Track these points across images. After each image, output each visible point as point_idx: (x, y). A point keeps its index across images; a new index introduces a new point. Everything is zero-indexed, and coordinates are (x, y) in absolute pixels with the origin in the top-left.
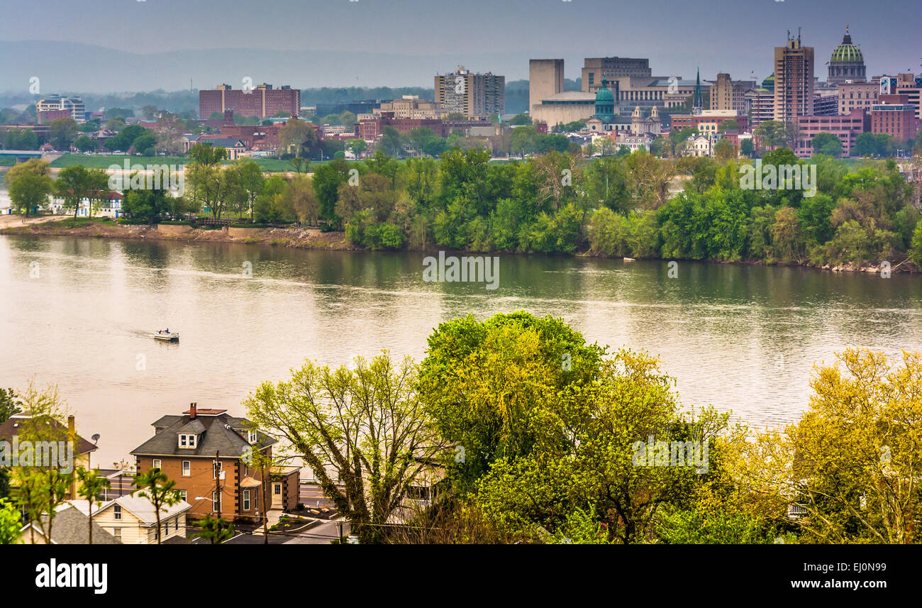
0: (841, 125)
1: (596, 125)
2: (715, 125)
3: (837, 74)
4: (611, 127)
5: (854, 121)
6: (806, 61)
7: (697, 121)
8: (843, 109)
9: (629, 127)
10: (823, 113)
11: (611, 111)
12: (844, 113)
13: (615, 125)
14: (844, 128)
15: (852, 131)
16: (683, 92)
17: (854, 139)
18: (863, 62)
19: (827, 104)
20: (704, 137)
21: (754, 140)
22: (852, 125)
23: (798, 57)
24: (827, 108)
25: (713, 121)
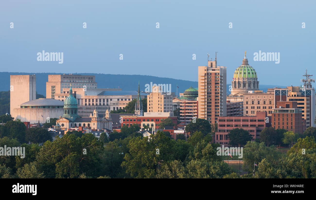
0: (249, 123)
1: (64, 123)
2: (154, 123)
3: (239, 87)
4: (76, 124)
5: (259, 121)
6: (221, 76)
7: (140, 120)
8: (247, 112)
9: (89, 125)
10: (235, 114)
11: (75, 113)
12: (247, 115)
13: (79, 123)
14: (252, 126)
15: (257, 127)
16: (124, 100)
17: (260, 133)
18: (257, 79)
19: (235, 108)
20: (148, 131)
21: (186, 134)
22: (257, 123)
23: (216, 74)
24: (235, 111)
25: (152, 120)
